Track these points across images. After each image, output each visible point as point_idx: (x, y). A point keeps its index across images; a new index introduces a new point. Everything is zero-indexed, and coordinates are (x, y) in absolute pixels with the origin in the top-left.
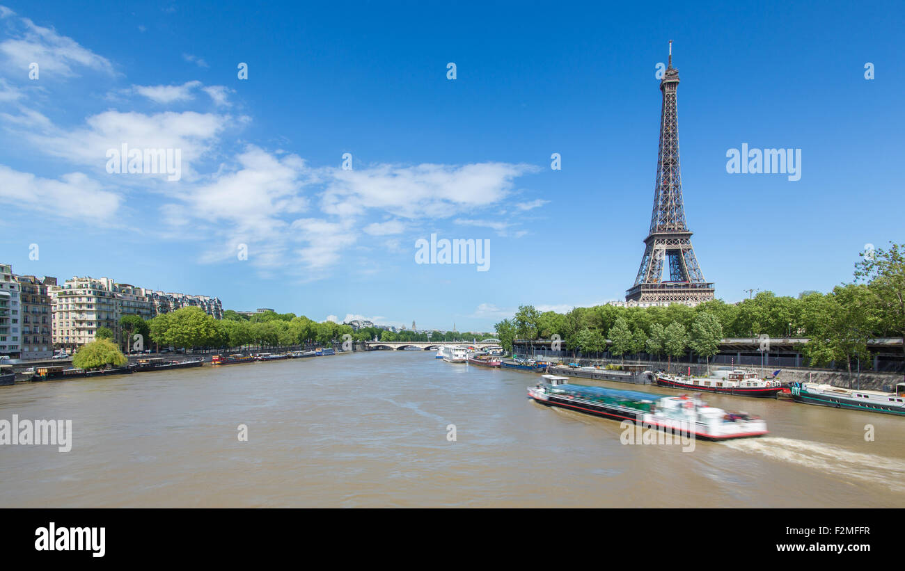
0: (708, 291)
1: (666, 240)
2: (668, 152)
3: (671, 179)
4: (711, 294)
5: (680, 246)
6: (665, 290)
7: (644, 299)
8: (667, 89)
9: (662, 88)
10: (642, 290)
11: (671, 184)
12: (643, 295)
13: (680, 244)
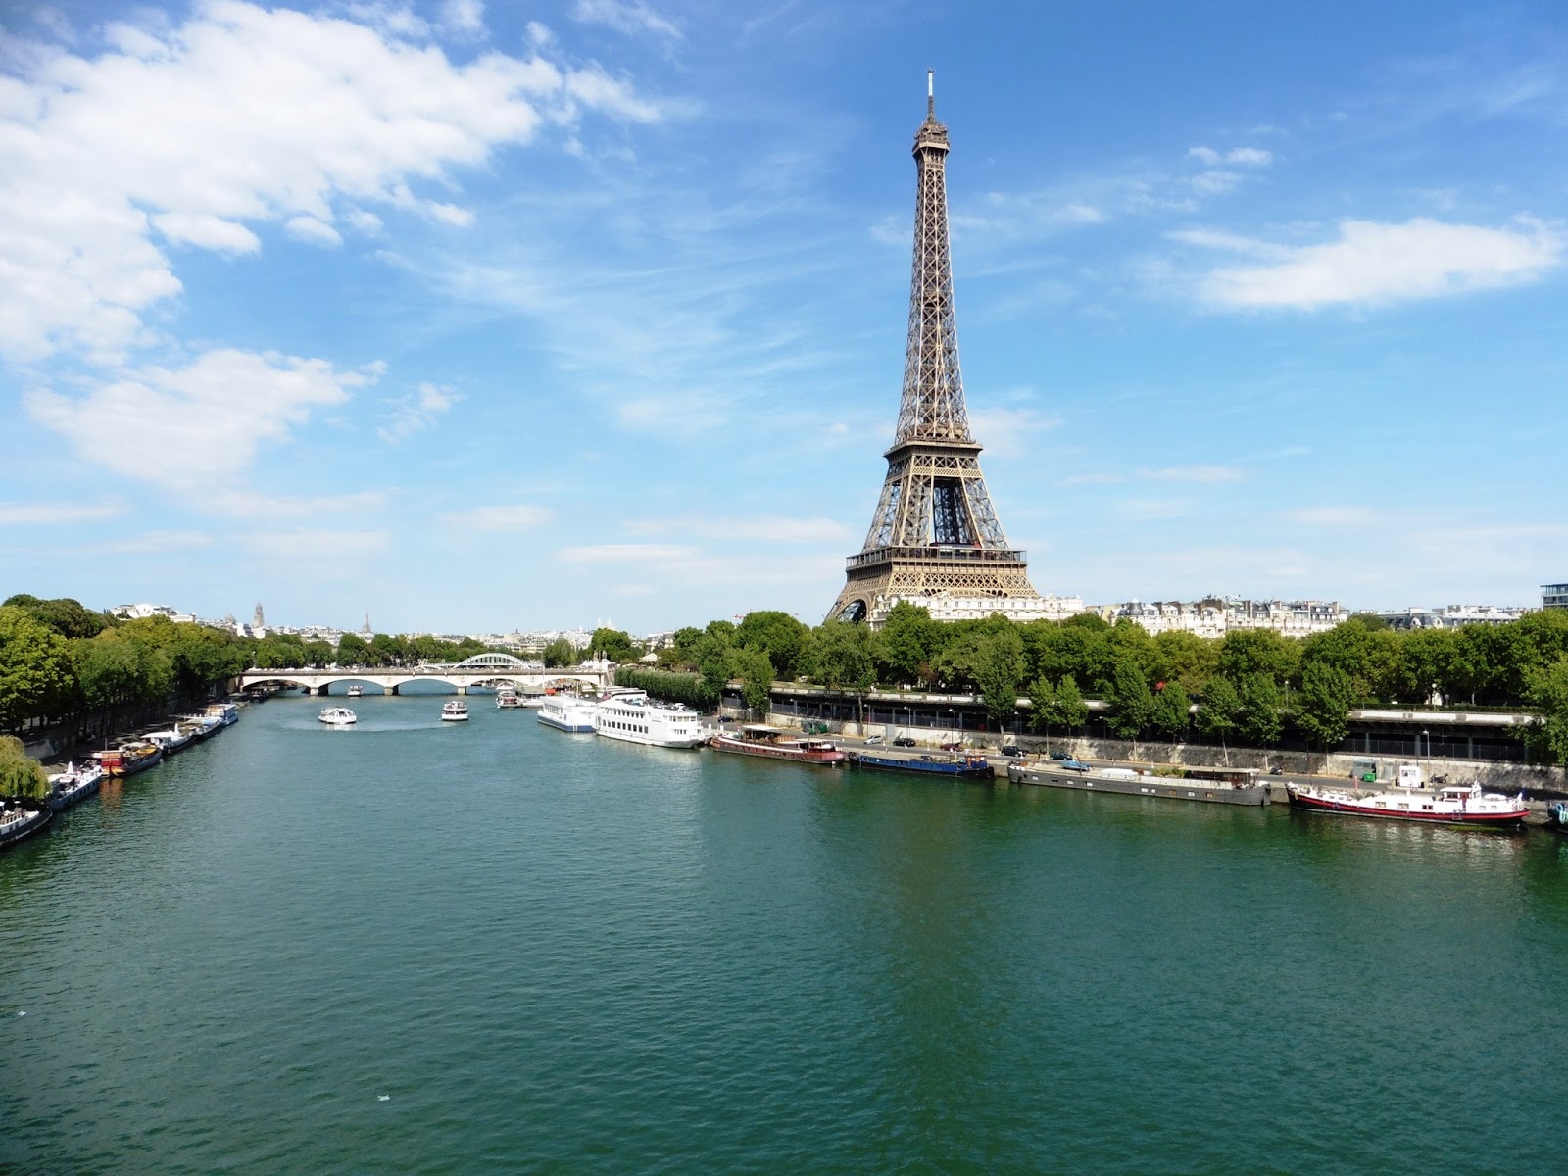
0: (1016, 566)
1: (934, 458)
2: (931, 283)
3: (939, 334)
4: (1021, 571)
5: (960, 473)
6: (939, 560)
7: (897, 580)
8: (927, 158)
9: (918, 156)
10: (893, 559)
11: (939, 347)
12: (895, 568)
13: (960, 468)
